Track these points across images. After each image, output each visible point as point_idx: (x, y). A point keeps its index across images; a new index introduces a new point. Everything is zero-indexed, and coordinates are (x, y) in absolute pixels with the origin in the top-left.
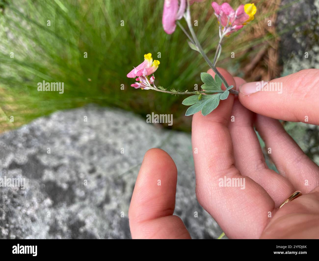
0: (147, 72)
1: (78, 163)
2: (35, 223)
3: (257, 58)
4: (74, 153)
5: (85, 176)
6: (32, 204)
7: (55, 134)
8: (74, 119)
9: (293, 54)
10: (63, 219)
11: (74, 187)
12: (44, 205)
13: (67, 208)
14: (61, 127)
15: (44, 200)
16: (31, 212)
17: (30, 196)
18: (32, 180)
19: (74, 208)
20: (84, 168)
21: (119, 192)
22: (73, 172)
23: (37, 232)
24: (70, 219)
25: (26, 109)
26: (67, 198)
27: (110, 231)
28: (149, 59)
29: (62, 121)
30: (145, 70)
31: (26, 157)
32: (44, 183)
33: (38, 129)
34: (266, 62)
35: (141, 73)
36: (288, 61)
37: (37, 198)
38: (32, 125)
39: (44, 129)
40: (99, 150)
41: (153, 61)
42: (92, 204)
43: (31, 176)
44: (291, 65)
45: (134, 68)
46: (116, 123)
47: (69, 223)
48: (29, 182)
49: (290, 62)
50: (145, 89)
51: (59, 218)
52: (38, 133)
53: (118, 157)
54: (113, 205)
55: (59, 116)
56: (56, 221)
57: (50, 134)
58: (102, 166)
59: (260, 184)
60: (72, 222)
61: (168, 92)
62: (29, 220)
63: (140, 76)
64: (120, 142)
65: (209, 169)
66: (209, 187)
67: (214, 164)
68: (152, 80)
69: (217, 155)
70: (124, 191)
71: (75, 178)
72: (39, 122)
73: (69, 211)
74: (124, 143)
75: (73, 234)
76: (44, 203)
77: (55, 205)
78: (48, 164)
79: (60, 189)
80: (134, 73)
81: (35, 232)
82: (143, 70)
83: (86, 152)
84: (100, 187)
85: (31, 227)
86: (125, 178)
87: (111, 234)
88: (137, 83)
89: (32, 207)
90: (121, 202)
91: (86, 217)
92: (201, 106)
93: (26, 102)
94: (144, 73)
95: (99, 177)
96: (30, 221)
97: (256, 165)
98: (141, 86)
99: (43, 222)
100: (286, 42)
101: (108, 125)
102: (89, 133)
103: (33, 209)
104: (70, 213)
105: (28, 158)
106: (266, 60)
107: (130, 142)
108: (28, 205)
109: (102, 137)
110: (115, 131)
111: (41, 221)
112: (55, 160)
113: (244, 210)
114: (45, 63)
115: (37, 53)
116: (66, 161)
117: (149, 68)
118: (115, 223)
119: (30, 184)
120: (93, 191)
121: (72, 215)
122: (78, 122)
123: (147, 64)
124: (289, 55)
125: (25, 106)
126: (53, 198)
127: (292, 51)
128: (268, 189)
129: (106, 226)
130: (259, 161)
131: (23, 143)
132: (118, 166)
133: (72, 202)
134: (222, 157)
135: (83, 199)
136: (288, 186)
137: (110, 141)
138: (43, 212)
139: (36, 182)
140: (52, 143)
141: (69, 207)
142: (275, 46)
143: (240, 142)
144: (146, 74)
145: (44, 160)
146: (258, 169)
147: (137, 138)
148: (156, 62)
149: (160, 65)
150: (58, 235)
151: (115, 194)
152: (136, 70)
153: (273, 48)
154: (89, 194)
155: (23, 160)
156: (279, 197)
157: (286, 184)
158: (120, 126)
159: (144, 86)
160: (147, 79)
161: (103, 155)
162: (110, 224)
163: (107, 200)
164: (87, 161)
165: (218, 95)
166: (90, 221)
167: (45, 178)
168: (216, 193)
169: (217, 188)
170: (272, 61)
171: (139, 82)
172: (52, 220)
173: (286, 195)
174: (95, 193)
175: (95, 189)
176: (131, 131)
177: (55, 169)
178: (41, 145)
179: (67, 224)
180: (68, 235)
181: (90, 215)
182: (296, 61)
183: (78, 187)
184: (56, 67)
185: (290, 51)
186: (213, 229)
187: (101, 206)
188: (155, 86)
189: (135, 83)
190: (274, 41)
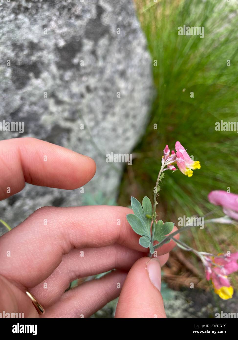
0: (180, 163)
1: (97, 76)
2: (41, 29)
3: (189, 265)
4: (108, 72)
5: (84, 82)
6: (60, 27)
7: (129, 55)
8: (142, 75)
9: (191, 303)
10: (44, 57)
11: (74, 70)
12: (59, 38)
13: (54, 62)
14: (136, 61)
15: (64, 39)
16: (53, 26)
17: (69, 25)
18: (84, 28)
19: (53, 68)
20: (92, 82)
21: (66, 114)
22: (89, 70)
23: (33, 30)
24: (42, 63)
25: (156, 27)
26: (64, 63)
27: (28, 103)
28: (194, 166)
29: (141, 63)
30: (183, 160)
31: (108, 23)
32: (80, 40)
33: (135, 38)
34: (184, 274)
35: (180, 156)
36: (184, 296)
37: (66, 32)
38: (139, 32)
39: (135, 43)
40: (109, 98)
41: (192, 170)
42: (56, 87)
43: (89, 27)
44: (179, 300)
45: (185, 149)
46: (134, 117)
47: (39, 63)
48: (83, 25)
49: (182, 298)
50: (163, 159)
51: (45, 53)
52: (131, 38)
53: (100, 116)
54: (53, 108)
55: (146, 60)
56: (41, 49)
57: (128, 49)
58: (93, 99)
59: (54, 273)
60: (39, 66)
61: (157, 183)
62: (45, 22)
63: (176, 155)
64: (115, 119)
65: (71, 222)
66: (52, 221)
67: (76, 228)
68: (172, 168)
69: (85, 231)
70: (66, 119)
71: (83, 71)
72: (142, 39)
73: (51, 63)
74: (114, 124)
75: (28, 66)
76: (61, 39)
77: (58, 49)
78: (99, 45)
79: (73, 56)
80: (180, 149)
81: (32, 28)
82: (183, 158)
83: (108, 85)
84: (72, 96)
85: (38, 24)
86: (79, 122)
87: (26, 103)
88: (169, 152)
89: (57, 27)
90: (56, 116)
91: (44, 80)
92: (139, 216)
93: (163, 27)
94: (179, 160)
95: (82, 96)
96: (44, 24)
97: (74, 269)
98: (165, 155)
99: (42, 36)
100: (203, 297)
101: (133, 109)
102: (126, 89)
103: (56, 28)
104: (49, 65)
105: (107, 25)
106: (186, 274)
107: (114, 130)
108: (60, 22)
109: (122, 102)
110: (127, 116)
111: (43, 35)
112: (103, 52)
113: (25, 256)
114: (201, 49)
115: (213, 41)
116: (100, 63)
117: (184, 166)
118: (35, 108)
119: (81, 26)
120: (69, 88)
121: (46, 66)
122: (139, 78)
123: (189, 163)
124: (190, 298)
125: (159, 26)
126: (64, 48)
127: (194, 301)
128: (48, 281)
129: (33, 99)
130: (78, 273)
131: (122, 21)
132: (91, 116)
133: (60, 66)
134: (83, 237)
135: (62, 78)
136: (49, 302)
137: (117, 109)
138: (52, 37)
139: (82, 32)
140: (119, 51)
141: (55, 64)
142: (200, 285)
143: (99, 255)
144: (178, 161)
145: (103, 42)
146: (70, 271)
147: (117, 137)
148: (191, 173)
149: (187, 176)
150: (28, 51)
151: (63, 111)
152: (184, 151)
153: (199, 282)
154: (66, 85)
155: (105, 21)
156: (38, 292)
157: (52, 299)
158: (131, 120)
159: (165, 159)
160: (173, 162)
161: (103, 102)
162: (34, 104)
163: (59, 102)
164: (99, 85)
165: (150, 236)
166: (39, 84)
167: (85, 41)
168: (45, 228)
169: (50, 229)
170: (185, 280)
171: (171, 153)
172: (43, 46)
173: (41, 299)
174: (67, 91)
175: (70, 91)
176: (125, 131)
177: (93, 52)
178: (118, 39)
179: (38, 61)
180: (27, 61)
181: (46, 85)
182: (183, 304)
183: (74, 74)
184: (197, 60)
185: (193, 300)
186: (22, 205)
187: (53, 95)
188: (165, 170)
189: (169, 149)
190: (206, 285)
